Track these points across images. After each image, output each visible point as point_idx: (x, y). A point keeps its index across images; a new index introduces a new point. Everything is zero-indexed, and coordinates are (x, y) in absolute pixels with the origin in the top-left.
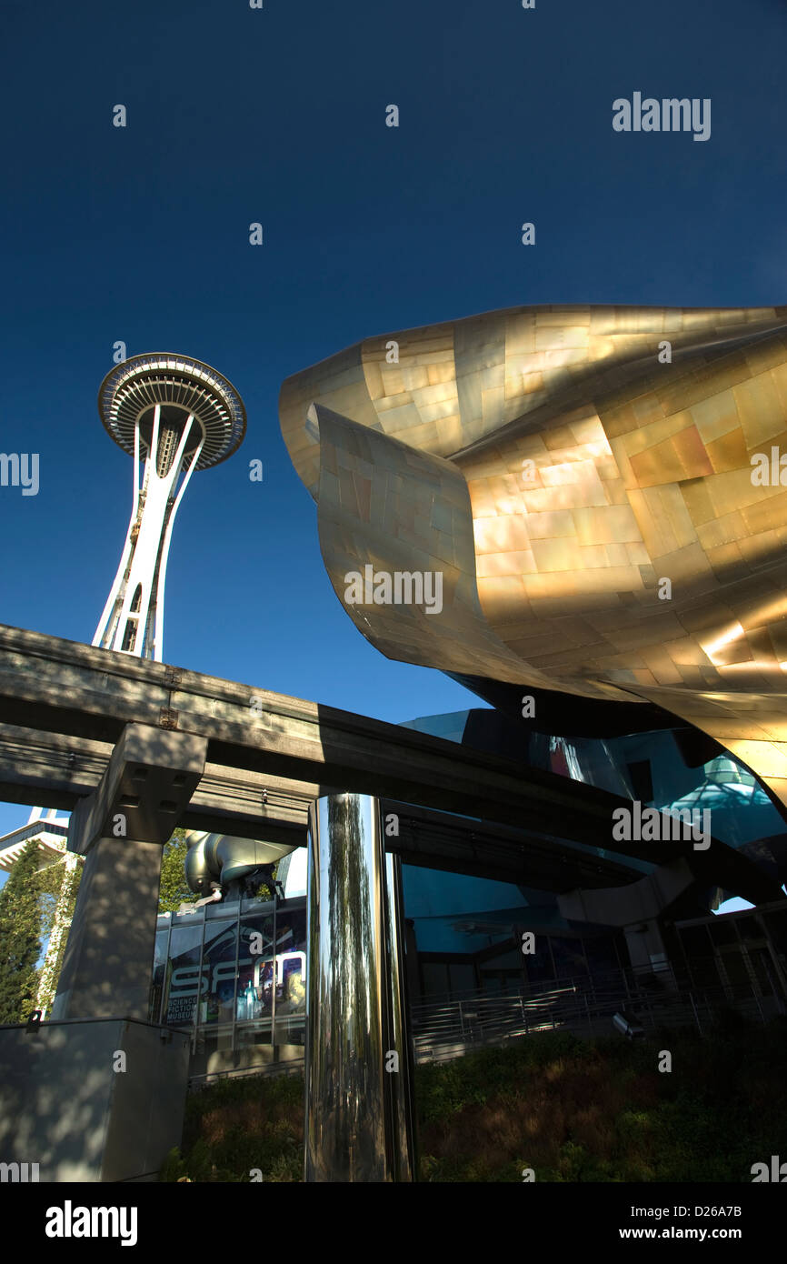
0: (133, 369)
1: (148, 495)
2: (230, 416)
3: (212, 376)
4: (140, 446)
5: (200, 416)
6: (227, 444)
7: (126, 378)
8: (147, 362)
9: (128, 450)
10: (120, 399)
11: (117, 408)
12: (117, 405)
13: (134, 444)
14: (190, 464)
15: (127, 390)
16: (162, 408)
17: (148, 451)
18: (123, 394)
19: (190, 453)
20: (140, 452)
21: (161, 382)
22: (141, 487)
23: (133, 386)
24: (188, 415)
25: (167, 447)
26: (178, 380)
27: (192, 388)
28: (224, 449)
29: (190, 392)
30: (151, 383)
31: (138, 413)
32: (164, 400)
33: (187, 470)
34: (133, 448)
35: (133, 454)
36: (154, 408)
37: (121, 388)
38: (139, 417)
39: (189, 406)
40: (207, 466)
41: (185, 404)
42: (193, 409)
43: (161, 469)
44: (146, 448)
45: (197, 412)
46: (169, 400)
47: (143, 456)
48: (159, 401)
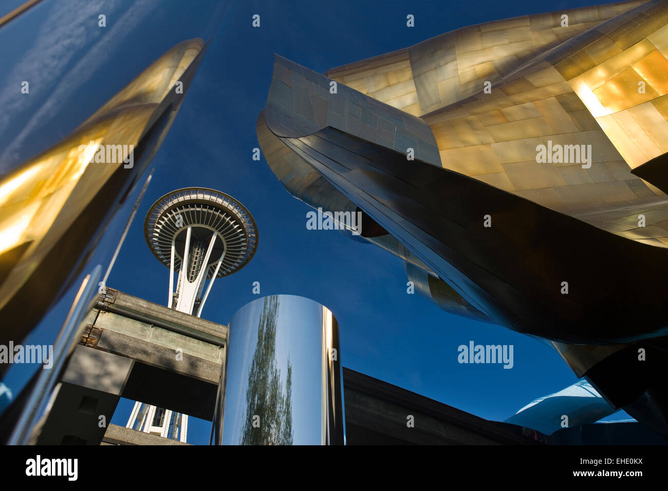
0: (171, 201)
1: (180, 296)
2: (245, 233)
3: (231, 203)
4: (175, 260)
5: (222, 234)
6: (243, 255)
7: (166, 208)
8: (182, 195)
9: (165, 263)
10: (161, 224)
11: (158, 231)
12: (158, 228)
13: (170, 258)
14: (214, 271)
15: (167, 216)
16: (193, 229)
17: (181, 263)
18: (163, 220)
19: (214, 264)
20: (175, 264)
21: (192, 209)
22: (175, 290)
23: (171, 213)
24: (212, 233)
25: (196, 259)
26: (205, 207)
27: (215, 213)
28: (241, 259)
29: (214, 215)
30: (185, 210)
31: (174, 234)
32: (194, 223)
33: (212, 276)
34: (170, 262)
35: (169, 266)
36: (187, 229)
37: (162, 215)
38: (175, 236)
39: (214, 227)
40: (228, 273)
41: (210, 225)
42: (217, 229)
43: (191, 275)
44: (180, 261)
45: (220, 231)
46: (198, 223)
47: (178, 267)
48: (191, 223)
